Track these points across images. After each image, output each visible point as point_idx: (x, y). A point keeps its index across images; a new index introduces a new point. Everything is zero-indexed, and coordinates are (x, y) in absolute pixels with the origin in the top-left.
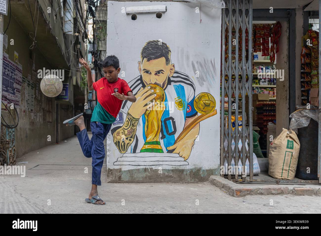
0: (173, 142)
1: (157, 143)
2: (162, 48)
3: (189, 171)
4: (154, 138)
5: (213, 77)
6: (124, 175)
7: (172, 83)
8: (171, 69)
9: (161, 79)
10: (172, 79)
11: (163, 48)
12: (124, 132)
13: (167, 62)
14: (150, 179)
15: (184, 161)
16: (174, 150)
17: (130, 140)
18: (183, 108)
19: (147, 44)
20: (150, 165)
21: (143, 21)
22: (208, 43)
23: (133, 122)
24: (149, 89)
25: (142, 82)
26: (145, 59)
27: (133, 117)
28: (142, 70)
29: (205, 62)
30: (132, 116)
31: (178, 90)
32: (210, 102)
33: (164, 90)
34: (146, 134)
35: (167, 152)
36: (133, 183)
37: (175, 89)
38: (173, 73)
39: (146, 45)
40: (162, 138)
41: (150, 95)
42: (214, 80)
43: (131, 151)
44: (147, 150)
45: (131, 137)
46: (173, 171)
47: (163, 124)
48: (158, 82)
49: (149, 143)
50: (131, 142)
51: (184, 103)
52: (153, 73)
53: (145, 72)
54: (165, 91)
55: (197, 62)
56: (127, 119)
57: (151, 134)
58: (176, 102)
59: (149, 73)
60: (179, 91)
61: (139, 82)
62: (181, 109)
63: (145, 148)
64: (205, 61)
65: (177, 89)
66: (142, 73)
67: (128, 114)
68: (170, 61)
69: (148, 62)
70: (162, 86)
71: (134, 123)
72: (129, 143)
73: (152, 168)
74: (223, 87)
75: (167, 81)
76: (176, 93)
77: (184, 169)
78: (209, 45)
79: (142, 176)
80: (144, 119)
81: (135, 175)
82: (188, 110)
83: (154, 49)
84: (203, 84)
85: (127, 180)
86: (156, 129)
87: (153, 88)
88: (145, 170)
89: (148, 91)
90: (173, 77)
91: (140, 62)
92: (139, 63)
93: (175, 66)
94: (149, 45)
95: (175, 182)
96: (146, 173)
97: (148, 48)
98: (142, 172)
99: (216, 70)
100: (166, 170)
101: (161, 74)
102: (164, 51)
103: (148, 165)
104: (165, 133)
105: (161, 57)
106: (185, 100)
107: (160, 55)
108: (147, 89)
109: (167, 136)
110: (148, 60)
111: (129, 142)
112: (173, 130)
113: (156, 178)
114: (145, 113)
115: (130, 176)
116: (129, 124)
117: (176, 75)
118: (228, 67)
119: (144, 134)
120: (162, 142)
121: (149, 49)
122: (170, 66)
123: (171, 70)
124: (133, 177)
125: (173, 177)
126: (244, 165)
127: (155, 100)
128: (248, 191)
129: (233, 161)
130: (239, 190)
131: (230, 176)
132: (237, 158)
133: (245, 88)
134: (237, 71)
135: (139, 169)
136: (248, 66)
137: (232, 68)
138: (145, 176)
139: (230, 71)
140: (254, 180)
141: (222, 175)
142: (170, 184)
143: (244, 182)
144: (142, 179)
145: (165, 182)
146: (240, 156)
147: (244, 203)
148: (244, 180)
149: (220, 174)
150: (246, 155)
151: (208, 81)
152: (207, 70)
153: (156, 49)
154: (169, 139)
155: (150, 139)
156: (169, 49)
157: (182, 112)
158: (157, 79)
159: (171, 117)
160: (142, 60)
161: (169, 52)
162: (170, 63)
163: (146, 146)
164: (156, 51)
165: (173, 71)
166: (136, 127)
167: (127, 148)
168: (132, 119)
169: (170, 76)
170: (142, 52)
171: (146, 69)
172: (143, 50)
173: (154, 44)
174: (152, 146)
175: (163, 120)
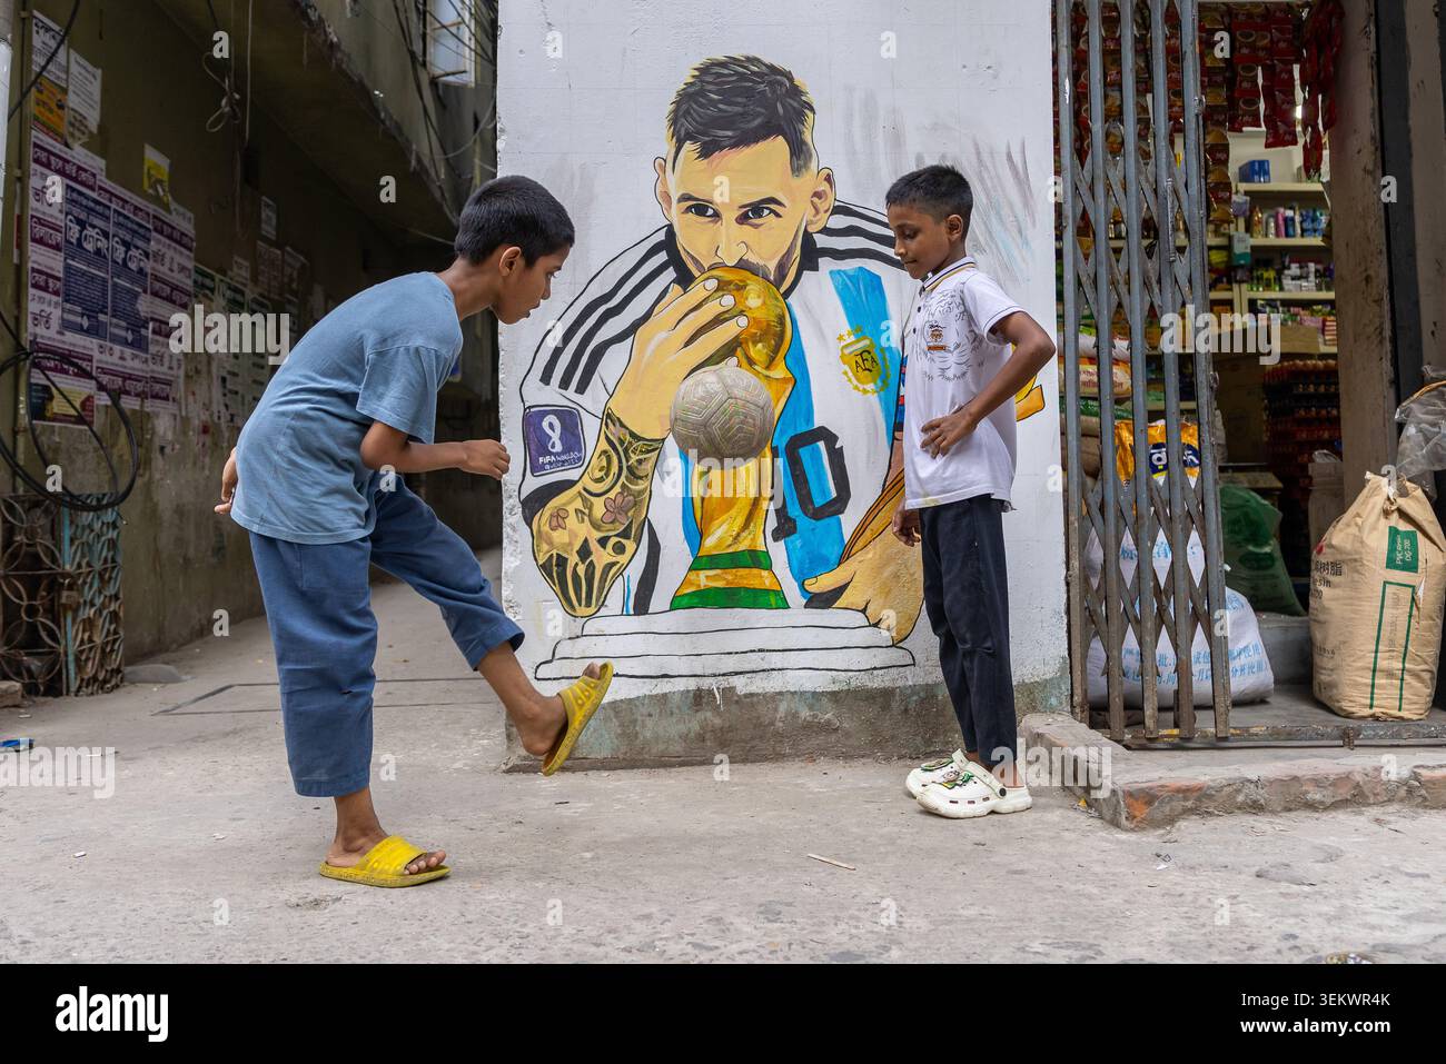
0: (833, 552)
1: (758, 560)
2: (769, 95)
3: (915, 698)
5: (1020, 232)
7: (824, 262)
8: (817, 195)
9: (770, 243)
10: (822, 241)
11: (774, 92)
12: (587, 511)
13: (798, 159)
14: (723, 745)
16: (839, 591)
17: (620, 549)
19: (696, 73)
20: (724, 675)
22: (989, 68)
23: (634, 458)
24: (707, 294)
25: (676, 260)
26: (688, 146)
27: (632, 435)
28: (674, 201)
29: (980, 161)
30: (626, 428)
31: (855, 295)
33: (786, 295)
34: (698, 516)
35: (805, 601)
36: (638, 768)
37: (838, 291)
38: (826, 211)
39: (691, 80)
40: (778, 535)
41: (718, 321)
42: (1027, 244)
43: (625, 604)
45: (625, 534)
46: (837, 701)
47: (782, 463)
48: (753, 258)
49: (714, 562)
50: (623, 559)
51: (884, 360)
52: (730, 216)
53: (688, 209)
54: (789, 300)
56: (604, 445)
57: (724, 517)
58: (847, 351)
59: (710, 212)
60: (858, 300)
61: (662, 257)
62: (870, 387)
63: (693, 589)
64: (978, 153)
65: (849, 289)
66: (676, 214)
67: (609, 416)
68: (811, 155)
69: (706, 161)
70: (772, 278)
71: (640, 462)
72: (614, 564)
73: (732, 689)
74: (1069, 276)
75: (798, 251)
76: (847, 309)
77: (894, 689)
78: (995, 77)
79: (682, 728)
81: (644, 726)
83: (733, 99)
85: (605, 753)
87: (732, 286)
88: (699, 698)
89: (706, 300)
90: (826, 231)
91: (665, 161)
92: (660, 165)
93: (837, 178)
94: (709, 79)
95: (848, 757)
96: (701, 716)
97: (702, 93)
98: (679, 708)
99: (1032, 197)
100: (803, 693)
101: (768, 219)
102: (779, 106)
103: (708, 672)
104: (794, 511)
105: (765, 137)
106: (887, 346)
107: (761, 126)
108: (698, 291)
109: (803, 522)
110: (706, 152)
111: (614, 560)
112: (834, 494)
113: (752, 738)
115: (619, 735)
116: (615, 469)
117: (840, 222)
118: (1089, 181)
119: (691, 519)
120: (778, 552)
121: (705, 96)
122: (809, 181)
123: (816, 200)
124: (637, 738)
125: (837, 729)
126: (1184, 658)
127: (740, 344)
128: (1188, 794)
129: (1131, 641)
130: (1142, 790)
131: (1117, 714)
132: (1149, 624)
133: (1176, 281)
134: (1133, 200)
135: (665, 695)
136: (1184, 176)
137: (1109, 187)
138: (695, 726)
139: (1101, 199)
140: (1235, 728)
141: (1078, 710)
142: (823, 764)
143: (1189, 739)
144: (683, 744)
145: (798, 756)
146: (1161, 611)
147: (1163, 866)
148: (1186, 734)
149: (1072, 706)
150: (1191, 605)
151: (995, 250)
152: (988, 196)
153: (739, 100)
154: (812, 538)
155: (720, 539)
156: (803, 98)
157: (877, 400)
158: (750, 243)
159: (822, 429)
160: (674, 150)
161: (807, 111)
162: (813, 166)
163: (698, 575)
164: (739, 109)
165: (829, 203)
166: (647, 483)
167: (601, 589)
168: (630, 443)
169: (810, 230)
170: (675, 111)
171: (696, 196)
172: (678, 103)
173: (731, 75)
174: (730, 577)
175: (782, 444)
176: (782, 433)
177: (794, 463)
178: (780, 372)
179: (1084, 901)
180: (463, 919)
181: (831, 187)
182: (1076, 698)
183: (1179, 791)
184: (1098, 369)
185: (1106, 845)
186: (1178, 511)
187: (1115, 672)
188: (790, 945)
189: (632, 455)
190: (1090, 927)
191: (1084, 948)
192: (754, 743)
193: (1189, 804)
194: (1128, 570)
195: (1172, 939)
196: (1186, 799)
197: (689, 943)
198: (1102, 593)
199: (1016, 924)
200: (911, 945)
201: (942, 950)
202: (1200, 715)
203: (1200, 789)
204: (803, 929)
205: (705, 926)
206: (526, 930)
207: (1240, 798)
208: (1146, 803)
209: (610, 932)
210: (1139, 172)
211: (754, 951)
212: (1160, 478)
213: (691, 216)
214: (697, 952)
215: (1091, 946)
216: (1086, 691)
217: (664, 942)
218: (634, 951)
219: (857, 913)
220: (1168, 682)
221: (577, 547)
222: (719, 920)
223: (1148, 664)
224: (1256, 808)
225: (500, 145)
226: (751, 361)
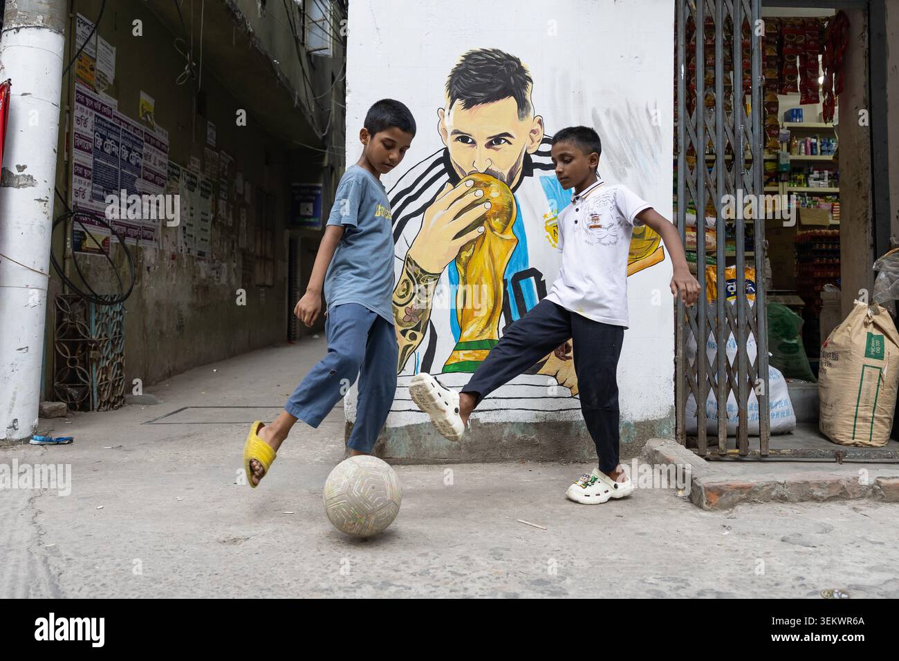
2: (506, 72)
4: (483, 330)
5: (653, 156)
6: (393, 441)
7: (536, 171)
8: (533, 131)
9: (505, 159)
10: (536, 159)
11: (509, 70)
13: (522, 110)
14: (471, 452)
15: (572, 397)
17: (413, 337)
19: (463, 58)
22: (636, 57)
24: (467, 189)
25: (449, 169)
26: (458, 101)
27: (422, 271)
28: (450, 132)
29: (630, 113)
30: (419, 267)
31: (554, 190)
33: (514, 190)
34: (460, 318)
36: (421, 464)
37: (544, 189)
38: (539, 141)
39: (461, 63)
41: (473, 205)
42: (657, 163)
43: (416, 369)
45: (417, 328)
46: (538, 428)
47: (510, 288)
48: (494, 168)
50: (415, 343)
52: (482, 143)
53: (457, 139)
54: (516, 194)
55: (608, 112)
56: (405, 276)
58: (548, 224)
59: (470, 141)
60: (556, 194)
64: (629, 108)
65: (550, 187)
66: (450, 142)
67: (408, 259)
68: (530, 109)
69: (468, 111)
70: (505, 180)
72: (410, 346)
73: (477, 420)
74: (681, 182)
75: (521, 165)
77: (572, 422)
78: (640, 63)
80: (453, 273)
81: (425, 439)
83: (485, 74)
84: (625, 174)
85: (403, 455)
87: (482, 185)
89: (466, 192)
90: (538, 153)
91: (444, 110)
92: (441, 112)
93: (545, 122)
94: (471, 62)
95: (543, 461)
97: (466, 70)
99: (660, 135)
100: (518, 423)
101: (504, 145)
102: (512, 78)
104: (516, 316)
105: (503, 97)
107: (499, 91)
108: (461, 188)
110: (468, 105)
111: (410, 343)
114: (458, 258)
115: (411, 445)
116: (411, 290)
117: (546, 148)
118: (694, 125)
119: (455, 320)
121: (468, 72)
122: (529, 123)
123: (532, 134)
124: (421, 447)
125: (538, 445)
126: (743, 408)
127: (486, 219)
128: (742, 490)
129: (712, 396)
130: (716, 487)
131: (702, 439)
132: (723, 388)
133: (744, 185)
134: (720, 137)
136: (751, 124)
137: (706, 129)
139: (701, 137)
140: (772, 450)
141: (679, 437)
142: (529, 465)
143: (744, 456)
144: (448, 451)
145: (515, 460)
146: (731, 380)
147: (727, 533)
148: (743, 452)
149: (676, 434)
150: (748, 377)
151: (637, 165)
152: (634, 134)
153: (488, 75)
155: (472, 332)
156: (526, 74)
158: (493, 160)
159: (533, 269)
160: (449, 104)
161: (528, 82)
162: (531, 114)
163: (458, 353)
164: (488, 80)
165: (540, 137)
167: (402, 360)
168: (421, 275)
169: (529, 152)
170: (451, 81)
171: (462, 131)
172: (452, 76)
173: (483, 60)
174: (477, 355)
175: (509, 277)
176: (509, 272)
177: (517, 289)
178: (509, 235)
179: (680, 553)
180: (319, 553)
181: (542, 126)
182: (678, 430)
183: (737, 488)
184: (697, 234)
185: (694, 519)
186: (742, 322)
187: (702, 415)
188: (508, 574)
189: (422, 283)
190: (683, 568)
191: (679, 582)
192: (489, 452)
193: (743, 496)
194: (712, 354)
195: (730, 578)
196: (741, 493)
197: (449, 571)
198: (696, 369)
199: (639, 565)
200: (578, 576)
201: (596, 580)
202: (751, 440)
203: (750, 487)
204: (515, 565)
205: (459, 561)
206: (355, 561)
207: (774, 493)
208: (718, 495)
209: (403, 563)
210: (724, 120)
211: (487, 577)
212: (732, 300)
213: (459, 143)
214: (453, 577)
215: (683, 581)
216: (684, 426)
217: (434, 570)
218: (417, 575)
219: (546, 556)
220: (734, 422)
222: (466, 558)
223: (722, 412)
224: (783, 499)
225: (348, 99)
226: (492, 229)
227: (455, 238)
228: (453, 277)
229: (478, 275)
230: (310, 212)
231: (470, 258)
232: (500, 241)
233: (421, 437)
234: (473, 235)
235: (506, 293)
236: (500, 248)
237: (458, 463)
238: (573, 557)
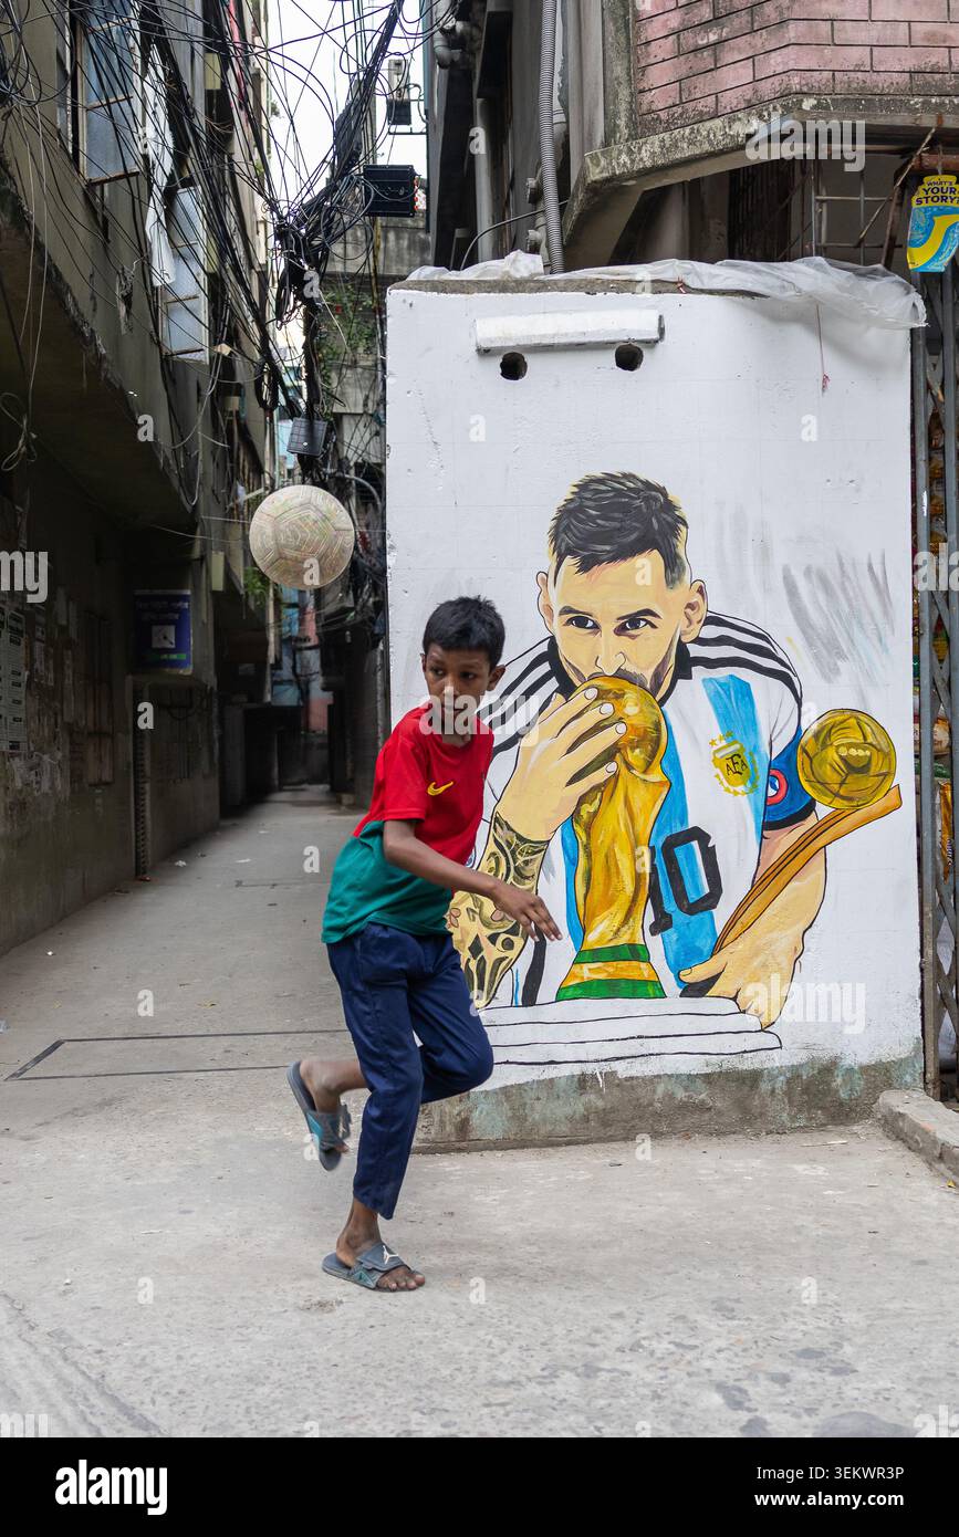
0: (706, 944)
1: (636, 953)
2: (645, 510)
3: (782, 1078)
4: (619, 930)
5: (881, 640)
6: (481, 1112)
7: (697, 671)
8: (691, 606)
9: (647, 652)
10: (695, 651)
11: (650, 507)
12: (477, 910)
13: (673, 571)
14: (605, 1124)
15: (762, 1030)
16: (712, 980)
17: (509, 945)
18: (749, 785)
19: (576, 490)
20: (606, 1060)
21: (557, 386)
22: (851, 482)
23: (521, 859)
24: (589, 702)
25: (558, 671)
26: (569, 560)
27: (520, 838)
28: (556, 613)
29: (843, 572)
30: (514, 832)
31: (727, 701)
32: (868, 753)
33: (662, 702)
34: (581, 912)
35: (680, 991)
36: (528, 1147)
37: (710, 699)
38: (700, 621)
39: (571, 497)
40: (655, 929)
41: (598, 728)
42: (887, 650)
43: (514, 996)
44: (588, 990)
45: (514, 931)
46: (710, 1083)
47: (659, 861)
48: (630, 668)
49: (596, 955)
50: (512, 954)
51: (753, 764)
52: (608, 627)
53: (569, 622)
54: (665, 708)
55: (808, 572)
56: (493, 848)
57: (606, 913)
58: (718, 756)
59: (590, 624)
60: (729, 706)
61: (545, 667)
62: (741, 788)
63: (577, 981)
64: (841, 565)
65: (720, 696)
66: (558, 628)
67: (497, 820)
68: (684, 569)
69: (585, 575)
70: (648, 686)
71: (526, 863)
72: (503, 959)
73: (614, 1073)
74: (925, 681)
75: (672, 661)
76: (718, 715)
77: (762, 1071)
78: (858, 490)
79: (568, 1110)
80: (568, 841)
81: (532, 1109)
82: (772, 792)
83: (611, 515)
84: (837, 671)
85: (498, 1135)
86: (630, 889)
87: (611, 695)
88: (583, 1082)
89: (586, 708)
90: (699, 641)
91: (547, 575)
92: (543, 579)
93: (708, 589)
94: (588, 495)
95: (720, 1134)
96: (585, 1098)
97: (581, 509)
98: (564, 1091)
99: (889, 603)
100: (678, 1076)
101: (644, 630)
102: (654, 521)
103: (591, 1058)
104: (670, 906)
105: (640, 550)
106: (756, 749)
107: (638, 540)
108: (579, 700)
109: (679, 917)
110: (585, 566)
111: (503, 955)
112: (707, 891)
113: (633, 1118)
114: (575, 816)
115: (512, 1117)
116: (503, 870)
117: (712, 632)
119: (573, 915)
120: (655, 945)
121: (584, 512)
122: (683, 593)
123: (689, 610)
124: (526, 1120)
125: (709, 1109)
127: (619, 750)
135: (552, 1080)
138: (580, 1109)
139: (956, 608)
141: (930, 1087)
142: (698, 1141)
144: (569, 1125)
145: (675, 1134)
149: (925, 1082)
151: (856, 656)
152: (850, 606)
153: (616, 515)
154: (687, 933)
155: (602, 934)
156: (677, 513)
157: (747, 801)
158: (627, 654)
159: (696, 829)
160: (555, 564)
161: (680, 526)
162: (687, 578)
163: (581, 968)
164: (617, 525)
165: (701, 614)
166: (534, 883)
167: (492, 982)
168: (517, 845)
169: (684, 640)
170: (556, 527)
171: (576, 608)
172: (559, 519)
173: (608, 491)
174: (611, 970)
175: (659, 844)
176: (659, 833)
177: (671, 861)
178: (656, 775)
180: (463, 1321)
181: (703, 596)
182: (928, 1076)
184: (952, 769)
188: (756, 1341)
189: (519, 856)
192: (633, 1123)
197: (670, 1342)
198: (953, 977)
200: (858, 1340)
204: (759, 1326)
205: (675, 1324)
209: (596, 1331)
211: (728, 1349)
213: (572, 628)
214: (681, 1351)
217: (647, 1342)
218: (626, 1350)
221: (469, 944)
222: (684, 1318)
225: (390, 561)
226: (629, 767)
227: (570, 783)
228: (569, 846)
229: (608, 842)
230: (171, 643)
231: (595, 814)
232: (642, 785)
233: (525, 1104)
234: (599, 776)
235: (653, 867)
236: (642, 797)
237: (586, 1142)
238: (838, 1308)
